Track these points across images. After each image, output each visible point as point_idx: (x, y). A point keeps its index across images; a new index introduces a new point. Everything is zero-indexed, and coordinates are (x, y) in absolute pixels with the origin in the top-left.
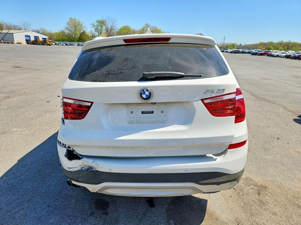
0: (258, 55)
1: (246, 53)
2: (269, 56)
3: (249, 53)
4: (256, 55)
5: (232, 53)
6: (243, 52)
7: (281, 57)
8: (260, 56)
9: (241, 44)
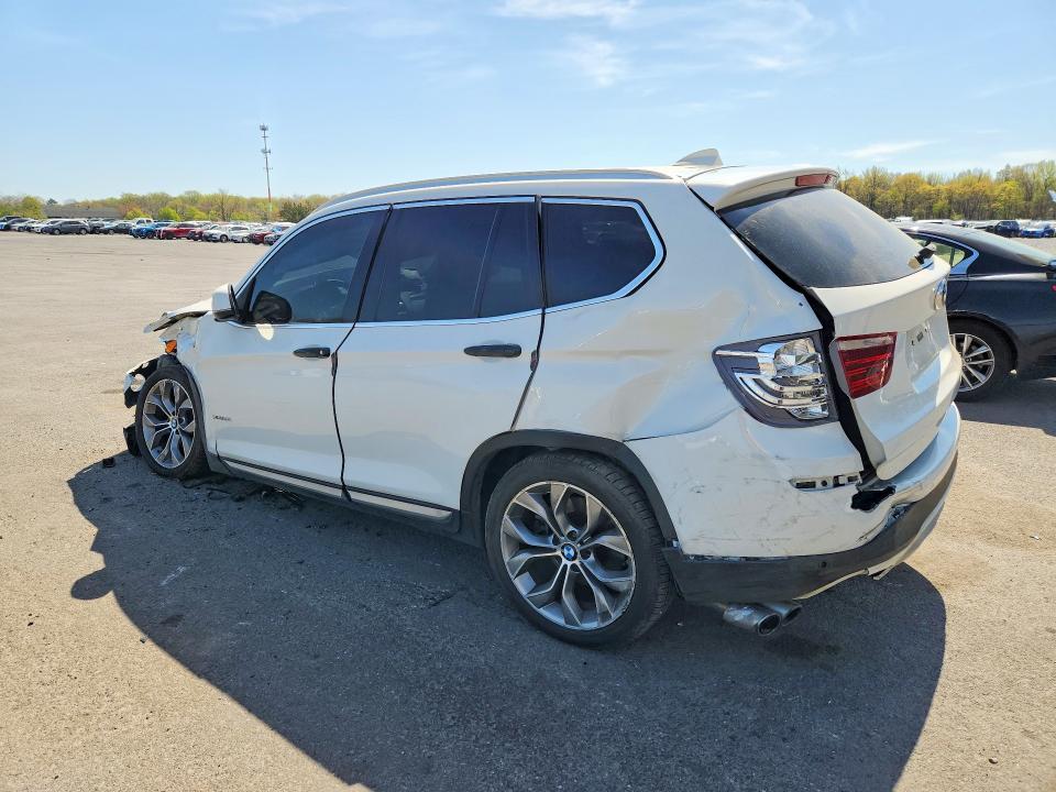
0: (159, 238)
1: (106, 232)
2: (196, 240)
3: (117, 230)
4: (152, 238)
5: (52, 233)
6: (95, 230)
7: (236, 242)
8: (165, 241)
9: (52, 201)
